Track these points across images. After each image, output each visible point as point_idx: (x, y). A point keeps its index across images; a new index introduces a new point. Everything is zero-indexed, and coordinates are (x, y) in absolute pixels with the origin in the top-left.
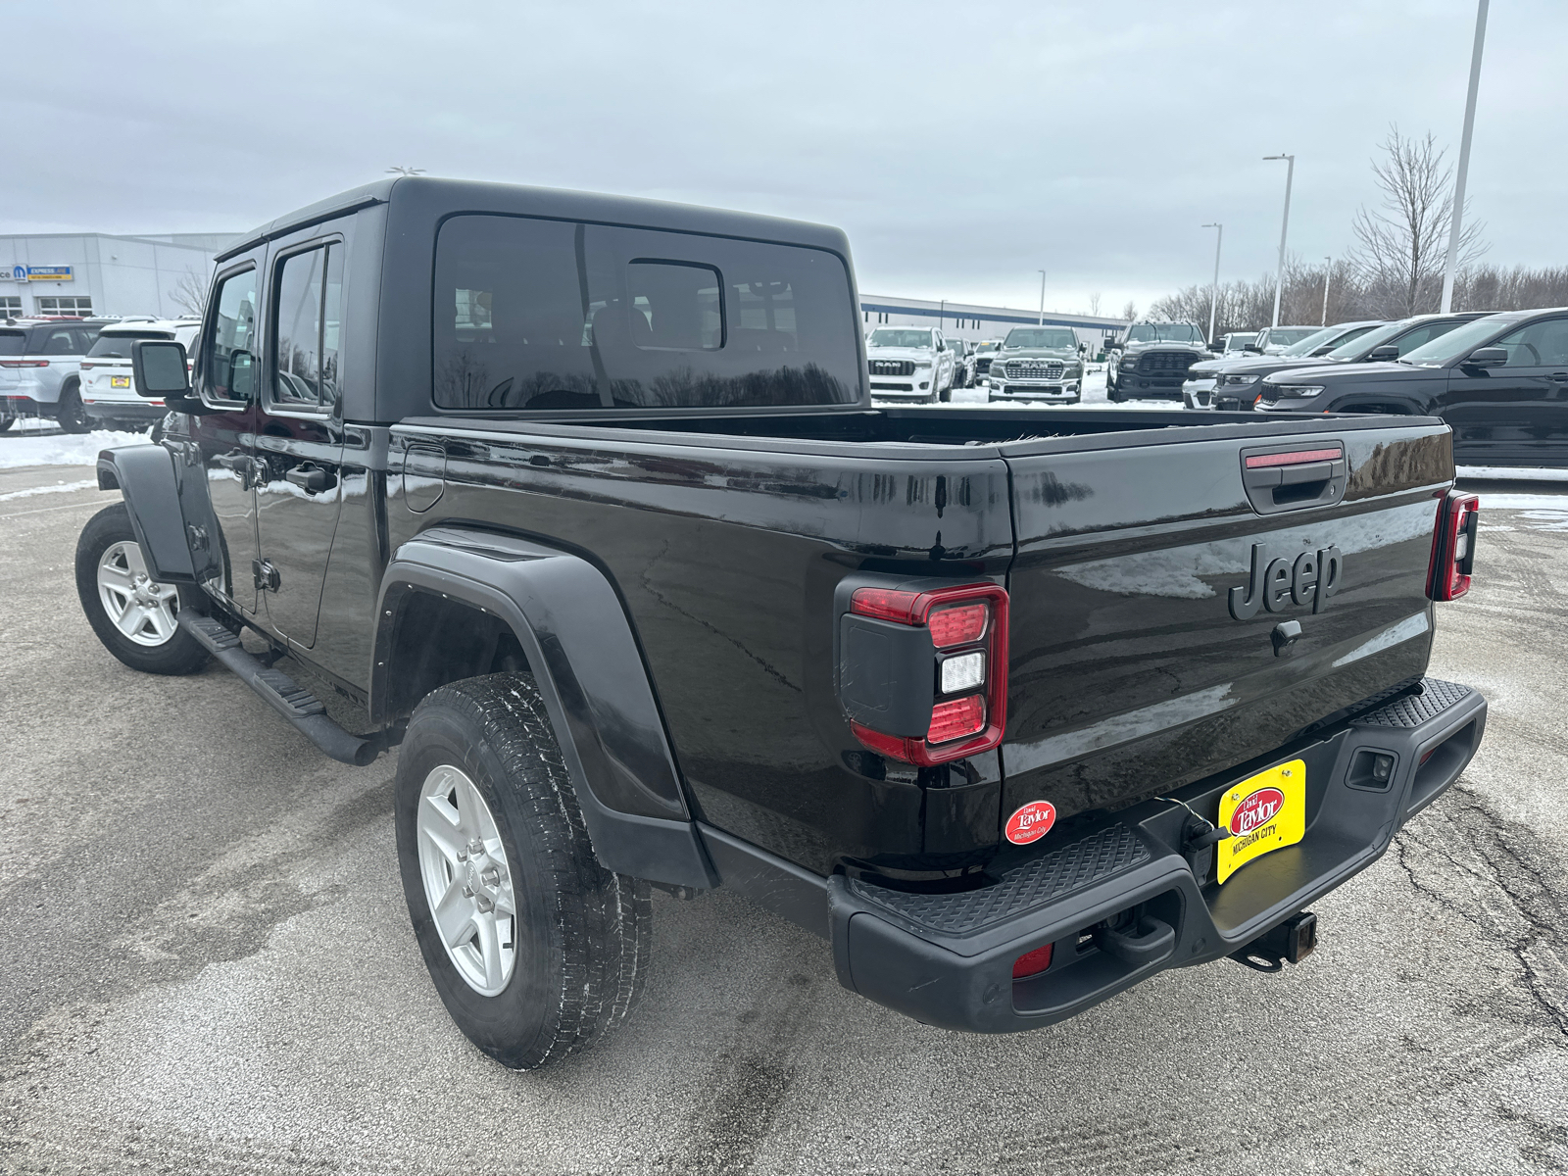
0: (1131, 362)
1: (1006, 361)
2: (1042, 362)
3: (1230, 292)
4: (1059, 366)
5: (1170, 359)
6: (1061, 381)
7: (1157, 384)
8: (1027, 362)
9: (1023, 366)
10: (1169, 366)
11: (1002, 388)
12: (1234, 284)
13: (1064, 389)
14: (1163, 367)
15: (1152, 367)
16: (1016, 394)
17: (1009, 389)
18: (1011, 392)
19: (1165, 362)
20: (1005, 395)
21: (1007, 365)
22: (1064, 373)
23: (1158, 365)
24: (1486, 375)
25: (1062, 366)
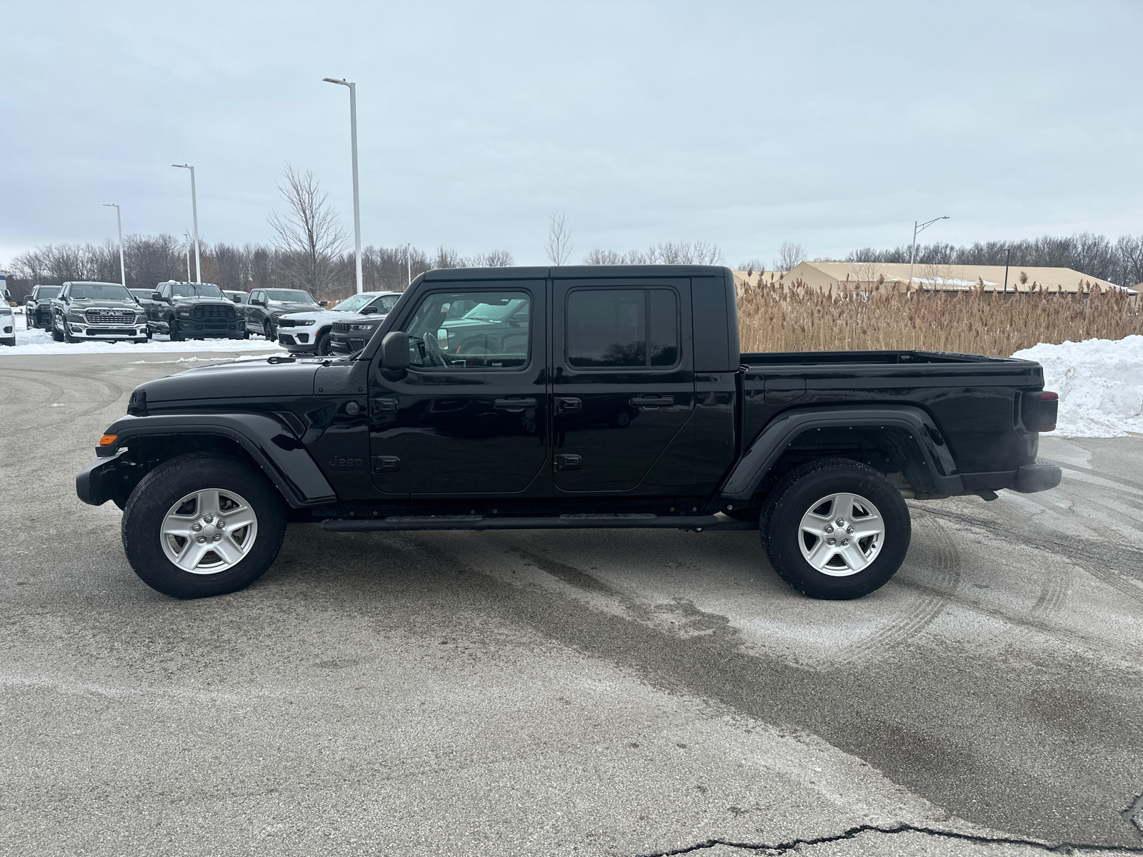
0: (186, 312)
1: (85, 310)
2: (118, 311)
3: (81, 252)
4: (131, 314)
5: (215, 310)
6: (134, 326)
7: (208, 327)
8: (105, 310)
9: (102, 313)
10: (215, 314)
11: (84, 331)
12: (83, 246)
13: (138, 332)
14: (211, 315)
15: (203, 315)
16: (97, 336)
17: (90, 332)
18: (94, 334)
19: (211, 312)
20: (88, 336)
21: (87, 313)
22: (136, 319)
23: (207, 314)
24: (519, 326)
25: (134, 314)
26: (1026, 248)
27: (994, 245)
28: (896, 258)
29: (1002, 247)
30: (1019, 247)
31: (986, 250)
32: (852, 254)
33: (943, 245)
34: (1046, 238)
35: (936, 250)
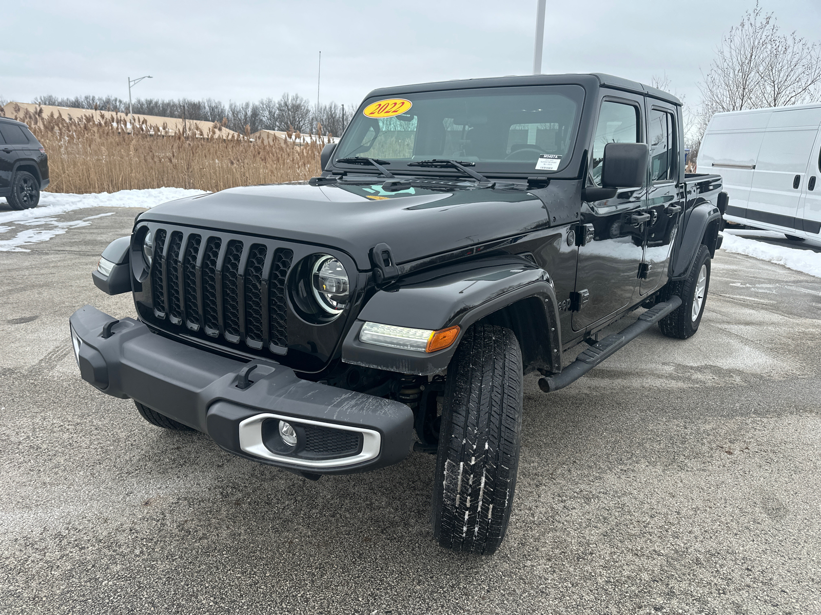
26: (173, 106)
27: (151, 102)
28: (76, 105)
29: (156, 103)
30: (168, 104)
31: (146, 106)
32: (36, 99)
33: (113, 98)
34: (185, 100)
35: (108, 101)
